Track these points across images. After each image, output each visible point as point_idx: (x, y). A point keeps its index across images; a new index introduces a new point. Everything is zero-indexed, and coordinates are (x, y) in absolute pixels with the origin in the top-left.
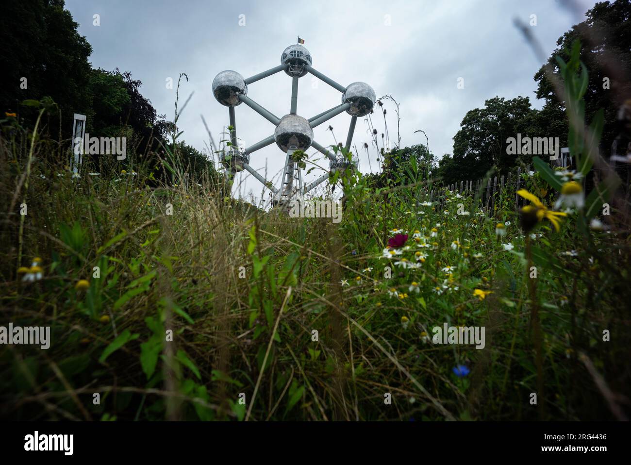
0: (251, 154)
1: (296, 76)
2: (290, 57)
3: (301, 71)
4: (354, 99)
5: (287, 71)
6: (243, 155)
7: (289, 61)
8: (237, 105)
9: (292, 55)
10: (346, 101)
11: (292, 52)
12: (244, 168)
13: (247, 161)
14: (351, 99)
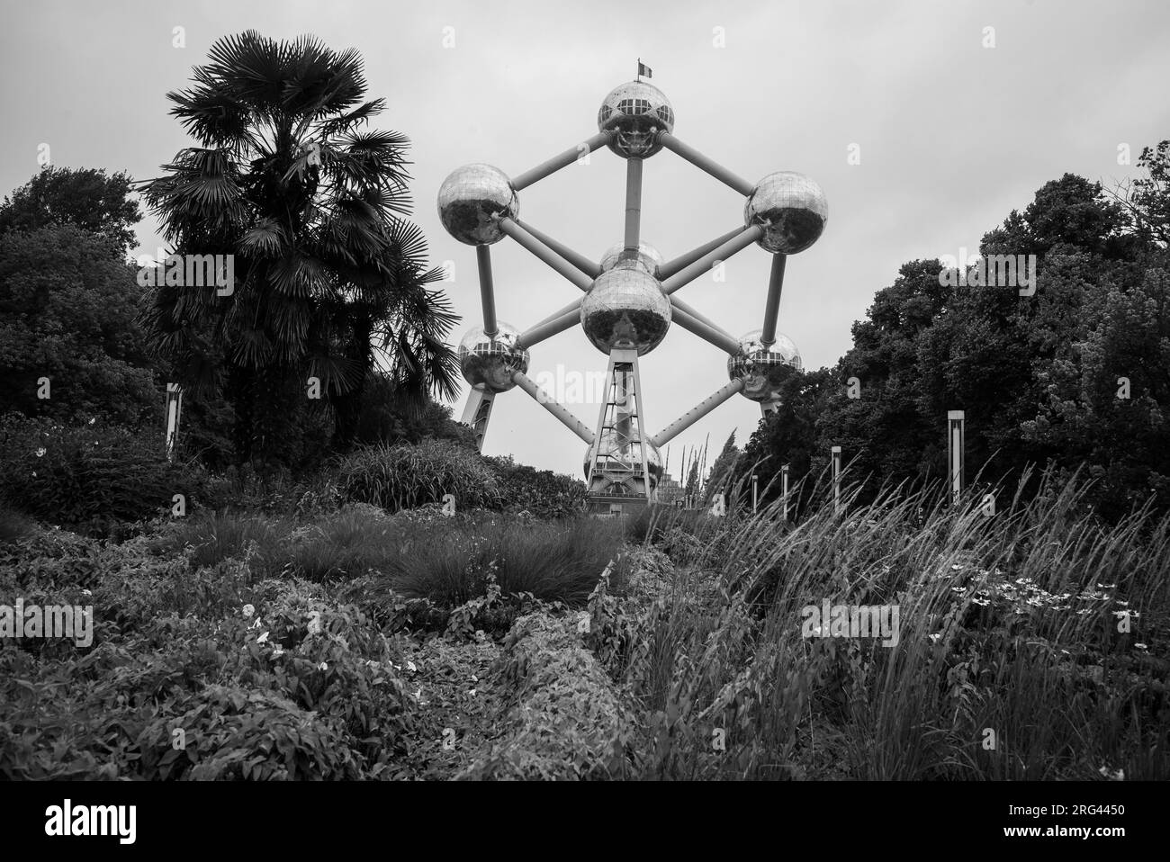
0: (531, 349)
1: (635, 158)
2: (616, 113)
3: (648, 143)
4: (773, 215)
5: (613, 147)
6: (512, 351)
7: (616, 122)
8: (495, 240)
9: (623, 110)
10: (755, 219)
11: (624, 102)
12: (513, 383)
13: (521, 365)
14: (766, 215)
